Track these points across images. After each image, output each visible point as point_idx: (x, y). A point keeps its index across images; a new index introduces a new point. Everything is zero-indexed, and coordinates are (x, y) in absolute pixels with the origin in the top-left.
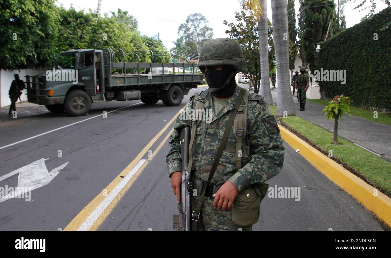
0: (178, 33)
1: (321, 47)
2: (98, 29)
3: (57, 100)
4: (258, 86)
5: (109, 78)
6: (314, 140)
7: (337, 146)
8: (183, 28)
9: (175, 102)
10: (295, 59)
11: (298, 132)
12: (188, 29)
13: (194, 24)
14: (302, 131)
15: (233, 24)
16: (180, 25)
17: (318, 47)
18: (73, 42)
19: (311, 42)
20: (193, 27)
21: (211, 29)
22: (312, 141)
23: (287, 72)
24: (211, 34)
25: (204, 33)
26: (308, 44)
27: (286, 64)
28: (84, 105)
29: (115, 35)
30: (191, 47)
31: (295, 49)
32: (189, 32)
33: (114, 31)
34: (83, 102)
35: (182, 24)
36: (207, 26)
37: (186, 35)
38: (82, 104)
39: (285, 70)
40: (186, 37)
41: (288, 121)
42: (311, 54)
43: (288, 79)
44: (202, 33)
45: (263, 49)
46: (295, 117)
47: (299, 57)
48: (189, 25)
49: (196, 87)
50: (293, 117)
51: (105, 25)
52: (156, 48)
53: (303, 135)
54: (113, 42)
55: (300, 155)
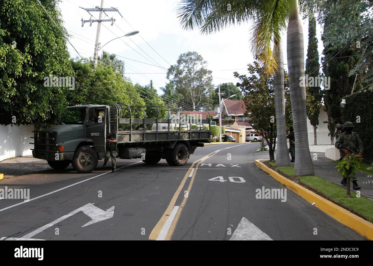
0: (168, 77)
1: (346, 102)
2: (96, 81)
3: (67, 156)
4: (273, 145)
5: (116, 134)
6: (329, 195)
7: (350, 199)
8: (174, 71)
9: (181, 162)
10: (319, 112)
11: (315, 189)
12: (180, 72)
13: (187, 65)
14: (319, 189)
15: (245, 76)
16: (170, 67)
17: (343, 102)
18: (71, 95)
19: (336, 94)
20: (186, 69)
21: (210, 72)
22: (327, 196)
23: (305, 131)
24: (209, 78)
25: (201, 77)
26: (332, 96)
27: (303, 123)
28: (91, 162)
29: (113, 87)
30: (184, 95)
31: (316, 104)
32: (180, 76)
33: (112, 83)
34: (90, 159)
35: (172, 66)
36: (205, 68)
37: (177, 79)
38: (89, 161)
39: (303, 129)
40: (177, 81)
41: (306, 181)
42: (337, 108)
43: (306, 138)
44: (198, 77)
45: (279, 105)
46: (314, 177)
47: (324, 110)
48: (181, 67)
49: (202, 145)
50: (312, 177)
51: (103, 77)
52: (151, 99)
53: (320, 191)
54: (112, 95)
55: (315, 207)
